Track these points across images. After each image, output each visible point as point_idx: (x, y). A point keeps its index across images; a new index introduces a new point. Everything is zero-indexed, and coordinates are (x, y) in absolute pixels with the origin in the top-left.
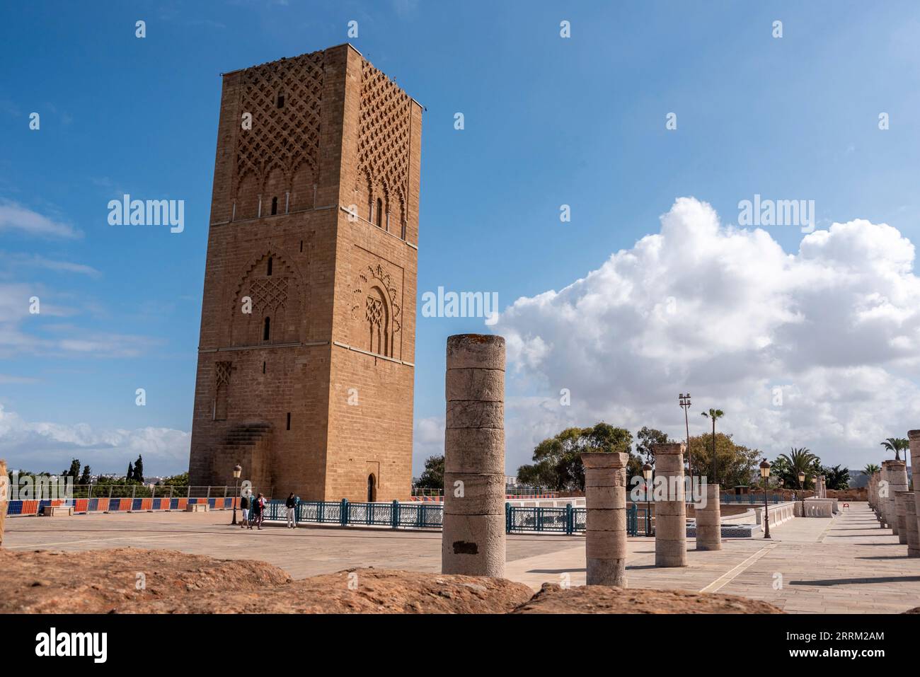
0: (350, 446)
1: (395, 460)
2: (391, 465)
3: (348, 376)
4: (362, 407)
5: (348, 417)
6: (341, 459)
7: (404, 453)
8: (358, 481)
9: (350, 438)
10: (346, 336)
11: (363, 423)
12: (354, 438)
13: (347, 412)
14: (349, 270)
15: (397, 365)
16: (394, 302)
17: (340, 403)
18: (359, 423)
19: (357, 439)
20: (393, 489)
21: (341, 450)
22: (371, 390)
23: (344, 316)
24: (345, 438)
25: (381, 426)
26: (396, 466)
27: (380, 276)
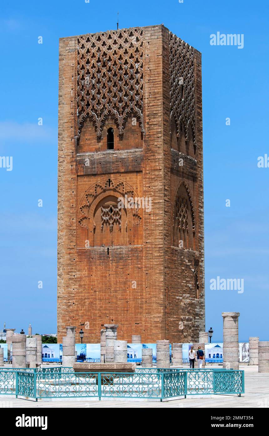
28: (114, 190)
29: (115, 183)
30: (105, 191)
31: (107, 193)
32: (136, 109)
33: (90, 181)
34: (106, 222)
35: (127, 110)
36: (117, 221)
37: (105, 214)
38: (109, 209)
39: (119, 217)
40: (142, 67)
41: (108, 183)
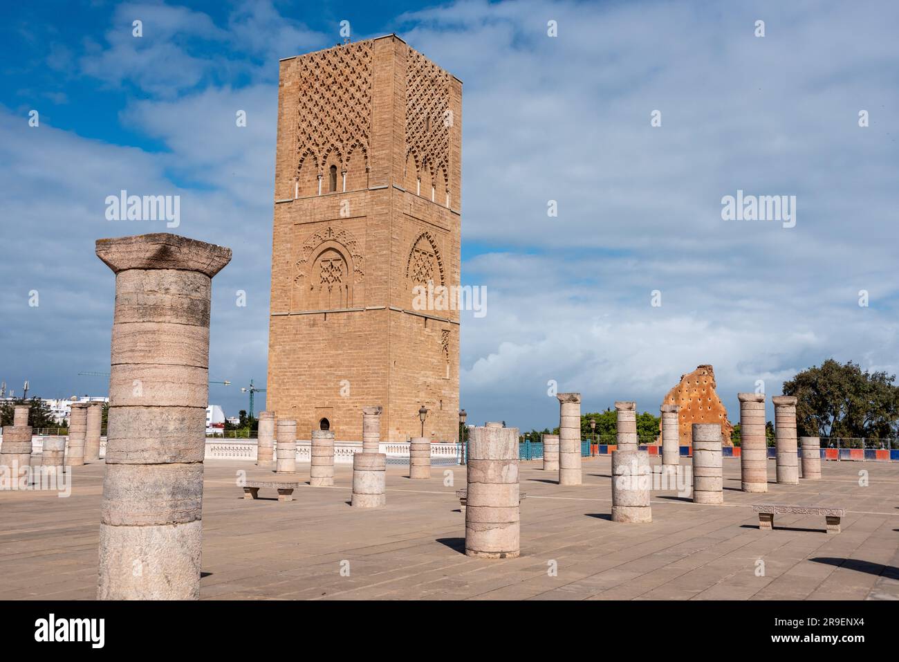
0: (294, 396)
1: (358, 405)
2: (351, 410)
3: (288, 338)
4: (309, 361)
5: (290, 372)
6: (283, 406)
7: (371, 397)
8: (303, 425)
9: (293, 389)
10: (286, 305)
11: (310, 375)
12: (298, 389)
13: (289, 368)
14: (287, 248)
15: (357, 313)
16: (353, 254)
17: (281, 362)
18: (305, 375)
19: (302, 389)
20: (354, 433)
21: (282, 400)
22: (319, 343)
23: (282, 289)
24: (287, 389)
25: (334, 374)
26: (359, 410)
27: (332, 238)
28: (335, 240)
29: (336, 232)
30: (324, 241)
31: (327, 245)
32: (363, 140)
33: (309, 231)
34: (326, 280)
35: (353, 142)
36: (337, 279)
37: (326, 270)
38: (329, 263)
39: (340, 273)
40: (370, 88)
41: (328, 232)
